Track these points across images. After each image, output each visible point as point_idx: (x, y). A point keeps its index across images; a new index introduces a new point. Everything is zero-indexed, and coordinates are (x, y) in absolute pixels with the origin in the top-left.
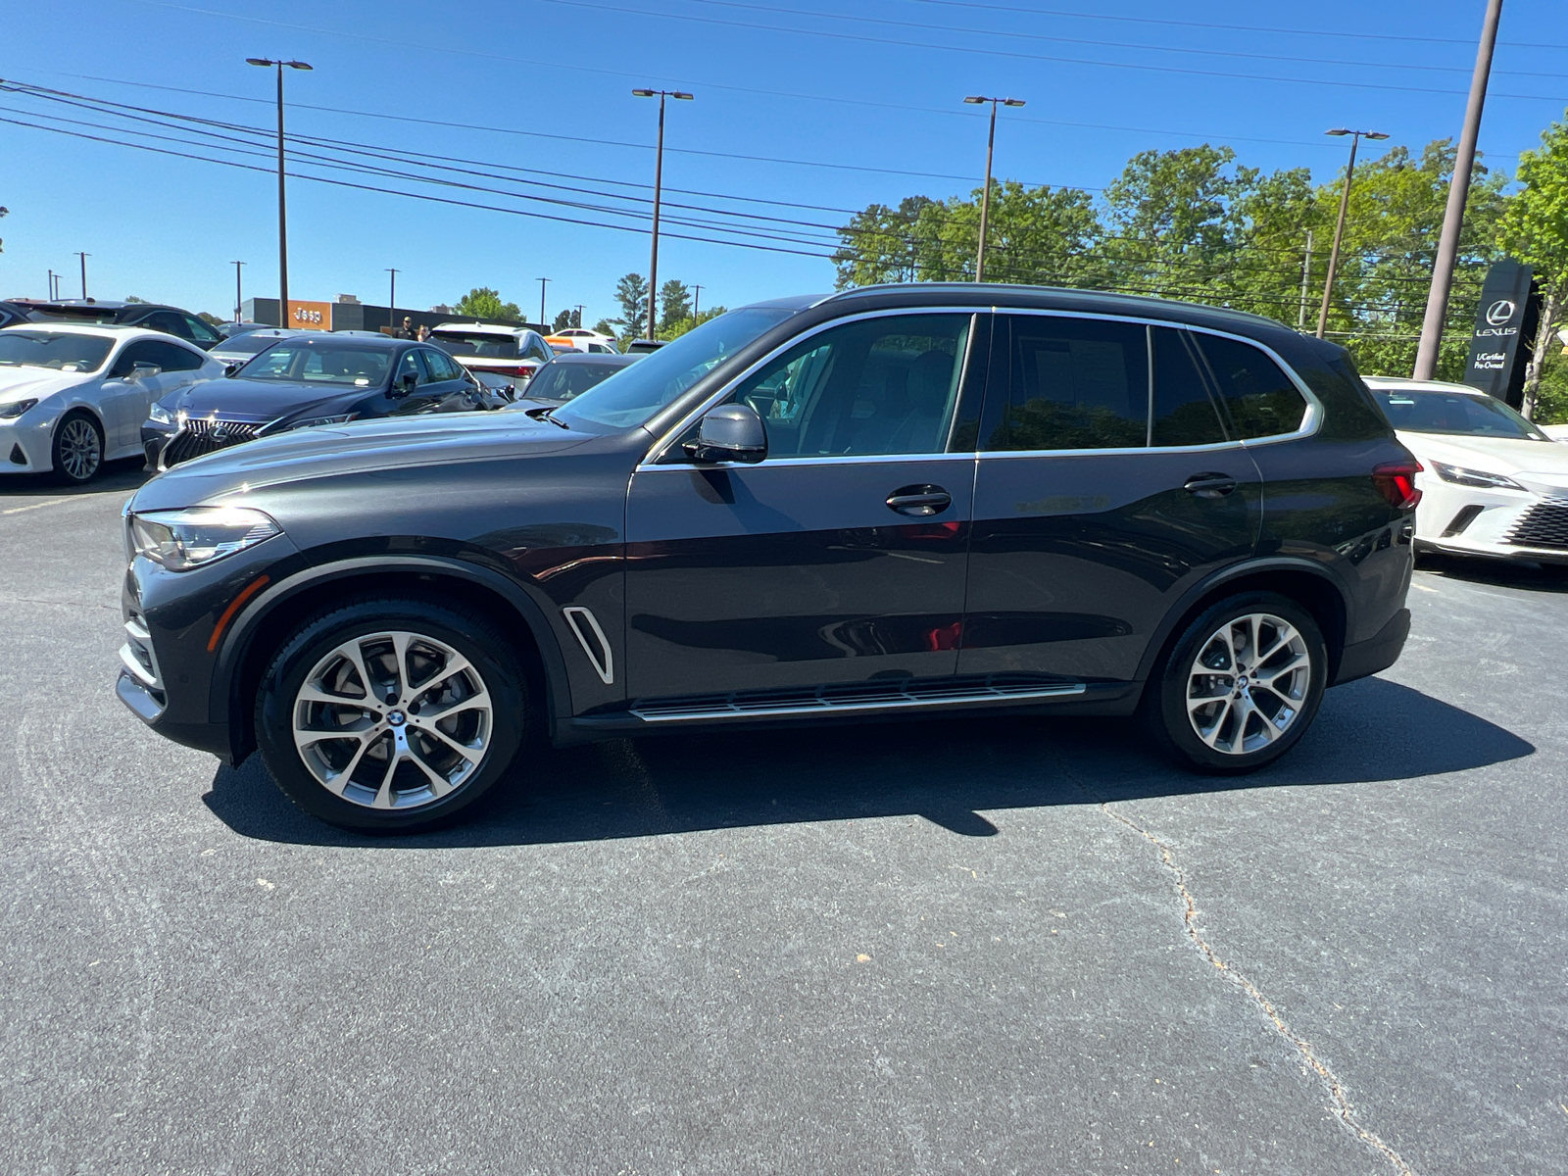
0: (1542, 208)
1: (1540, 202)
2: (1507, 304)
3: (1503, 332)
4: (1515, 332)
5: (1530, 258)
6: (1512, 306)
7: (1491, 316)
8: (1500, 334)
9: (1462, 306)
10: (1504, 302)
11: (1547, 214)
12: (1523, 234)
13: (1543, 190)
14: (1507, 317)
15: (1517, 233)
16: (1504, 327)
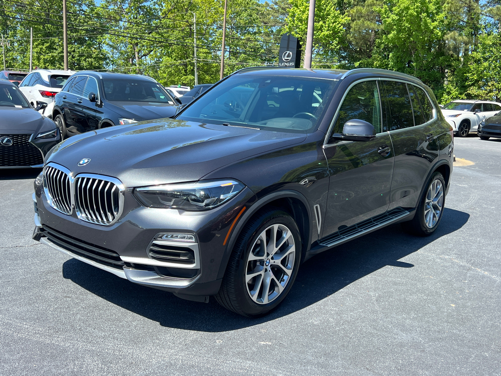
0: (301, 15)
1: (300, 13)
2: (289, 53)
3: (289, 64)
4: (293, 64)
5: (298, 35)
6: (291, 53)
7: (284, 58)
8: (288, 65)
9: (253, 50)
10: (288, 52)
11: (303, 18)
12: (295, 25)
13: (300, 8)
14: (290, 58)
15: (293, 25)
16: (289, 62)
